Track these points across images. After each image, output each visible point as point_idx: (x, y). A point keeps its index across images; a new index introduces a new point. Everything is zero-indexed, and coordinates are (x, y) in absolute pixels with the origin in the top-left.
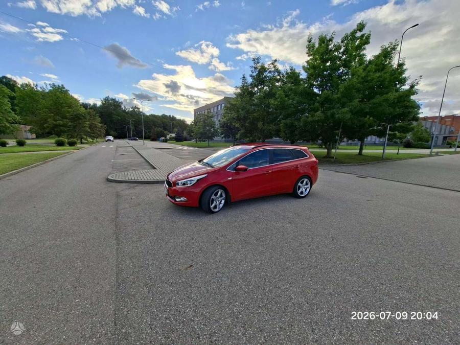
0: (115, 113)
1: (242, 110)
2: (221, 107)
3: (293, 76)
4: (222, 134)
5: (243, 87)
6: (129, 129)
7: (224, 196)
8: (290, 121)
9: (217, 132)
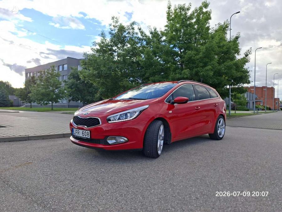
2: (63, 68)
4: (70, 96)
9: (63, 93)
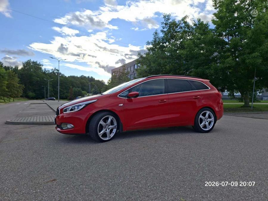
0: (35, 75)
1: (154, 63)
3: (201, 27)
5: (155, 41)
6: (47, 90)
7: (115, 124)
8: (201, 70)
